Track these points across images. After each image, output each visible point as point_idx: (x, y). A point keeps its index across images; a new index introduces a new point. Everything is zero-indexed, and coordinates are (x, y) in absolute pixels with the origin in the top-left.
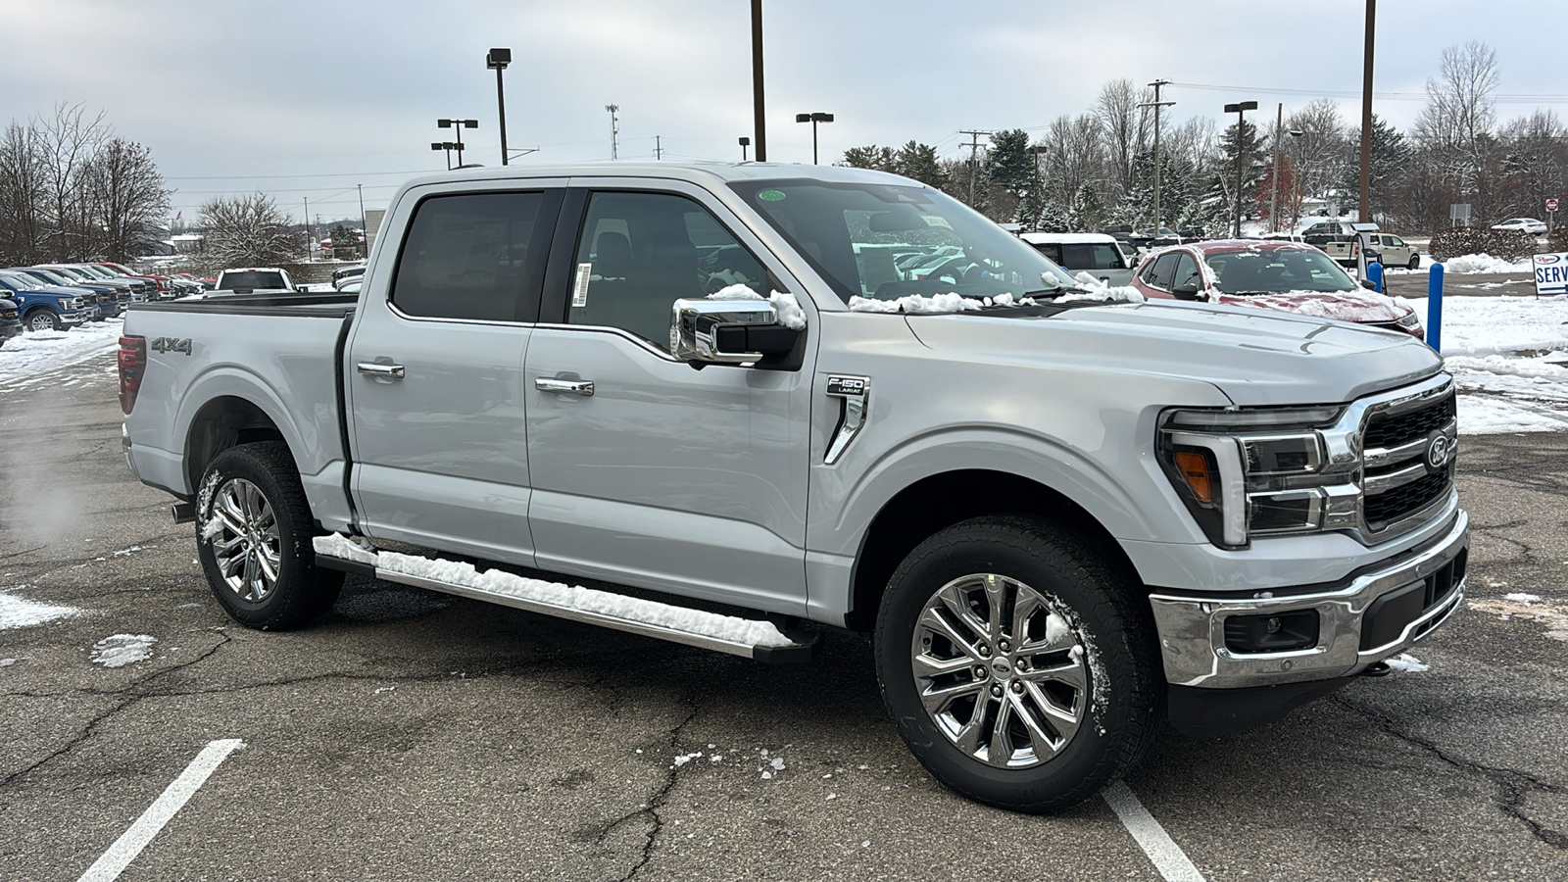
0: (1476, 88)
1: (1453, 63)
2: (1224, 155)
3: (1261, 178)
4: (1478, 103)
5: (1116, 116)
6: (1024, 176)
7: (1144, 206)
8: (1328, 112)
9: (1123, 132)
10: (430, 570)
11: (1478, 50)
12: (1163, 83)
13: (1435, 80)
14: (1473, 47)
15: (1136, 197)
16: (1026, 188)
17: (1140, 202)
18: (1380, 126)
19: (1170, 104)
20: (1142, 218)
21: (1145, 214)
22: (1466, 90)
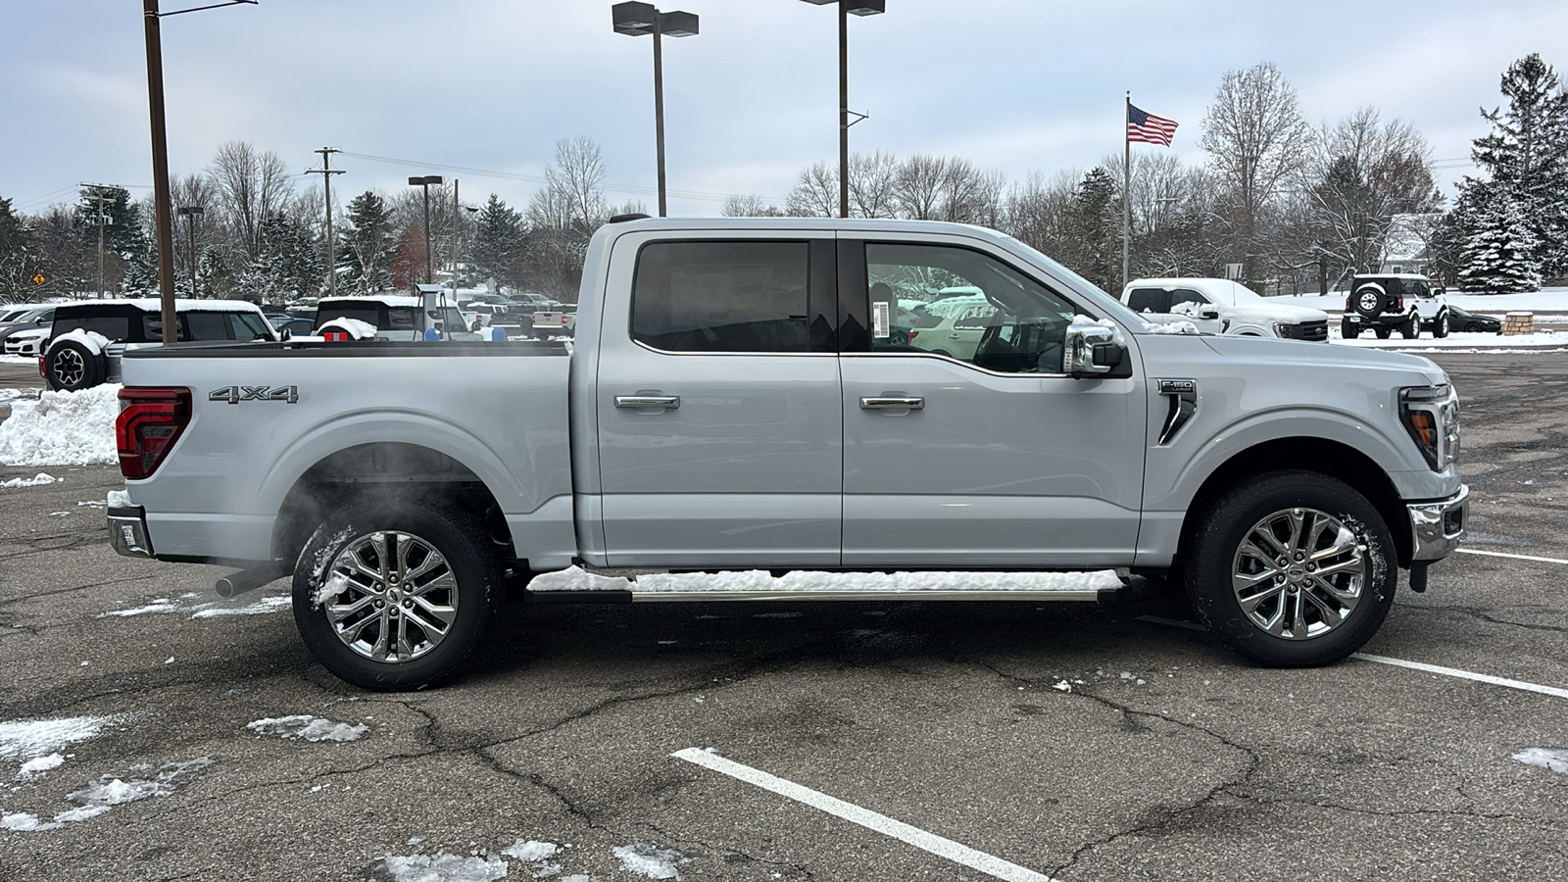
0: (587, 178)
1: (566, 154)
2: (352, 226)
3: (391, 250)
4: (590, 191)
5: (235, 179)
6: (126, 236)
7: (274, 274)
8: (446, 189)
9: (244, 195)
11: (586, 145)
12: (332, 151)
13: (553, 168)
14: (581, 141)
15: (265, 264)
16: (130, 250)
17: (269, 270)
18: (500, 205)
19: (339, 173)
20: (273, 287)
21: (276, 282)
22: (579, 179)
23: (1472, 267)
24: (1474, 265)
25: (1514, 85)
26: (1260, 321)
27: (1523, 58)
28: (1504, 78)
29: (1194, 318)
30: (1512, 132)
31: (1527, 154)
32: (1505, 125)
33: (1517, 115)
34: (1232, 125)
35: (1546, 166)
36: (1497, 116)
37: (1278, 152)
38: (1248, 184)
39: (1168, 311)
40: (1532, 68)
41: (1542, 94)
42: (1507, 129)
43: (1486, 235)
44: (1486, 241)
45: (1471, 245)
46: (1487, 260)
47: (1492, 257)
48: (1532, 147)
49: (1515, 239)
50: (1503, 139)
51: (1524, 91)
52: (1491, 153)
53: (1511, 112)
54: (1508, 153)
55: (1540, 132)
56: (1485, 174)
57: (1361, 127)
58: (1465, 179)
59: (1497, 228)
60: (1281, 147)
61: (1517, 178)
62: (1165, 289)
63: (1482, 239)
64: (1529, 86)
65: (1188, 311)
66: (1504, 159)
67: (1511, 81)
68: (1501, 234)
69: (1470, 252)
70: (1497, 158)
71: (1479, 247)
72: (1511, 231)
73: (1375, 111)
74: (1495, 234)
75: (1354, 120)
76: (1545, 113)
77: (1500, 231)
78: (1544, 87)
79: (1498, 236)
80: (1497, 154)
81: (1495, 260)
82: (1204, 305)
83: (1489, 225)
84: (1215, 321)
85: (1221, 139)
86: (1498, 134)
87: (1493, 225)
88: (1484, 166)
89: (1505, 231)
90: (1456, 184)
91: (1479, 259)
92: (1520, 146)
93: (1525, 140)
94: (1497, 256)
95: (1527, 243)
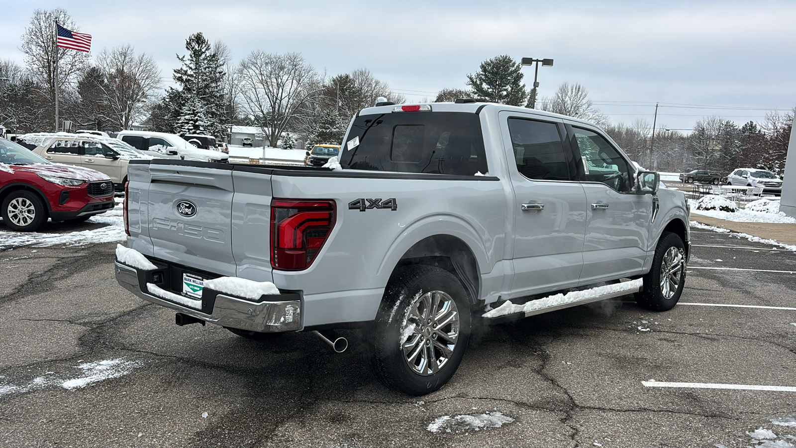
10: (548, 302)
23: (181, 132)
24: (182, 131)
25: (191, 46)
26: (201, 157)
27: (196, 34)
28: (187, 42)
29: (163, 154)
30: (191, 68)
31: (198, 80)
32: (187, 64)
33: (193, 60)
34: (41, 41)
35: (207, 86)
36: (184, 59)
37: (69, 60)
38: (52, 75)
39: (147, 149)
40: (199, 39)
41: (204, 52)
42: (189, 66)
43: (187, 117)
44: (187, 120)
45: (180, 122)
46: (188, 129)
47: (190, 128)
48: (200, 77)
49: (200, 120)
50: (187, 71)
51: (196, 49)
52: (181, 77)
53: (190, 58)
54: (189, 78)
55: (203, 70)
56: (179, 87)
57: (124, 55)
58: (170, 88)
59: (192, 114)
60: (71, 58)
61: (194, 91)
62: (144, 137)
63: (185, 119)
64: (198, 47)
65: (159, 150)
66: (188, 81)
67: (190, 43)
68: (194, 117)
69: (180, 125)
70: (184, 80)
71: (184, 123)
72: (198, 116)
73: (132, 47)
74: (191, 117)
75: (120, 50)
76: (206, 62)
77: (193, 116)
78: (204, 49)
79: (192, 118)
80: (184, 78)
81: (191, 129)
82: (169, 147)
83: (189, 112)
84: (176, 156)
85: (33, 47)
86: (185, 68)
87: (190, 112)
88: (179, 83)
89: (195, 116)
90: (166, 90)
91: (184, 128)
92: (195, 75)
93: (197, 73)
94: (192, 128)
95: (205, 123)
